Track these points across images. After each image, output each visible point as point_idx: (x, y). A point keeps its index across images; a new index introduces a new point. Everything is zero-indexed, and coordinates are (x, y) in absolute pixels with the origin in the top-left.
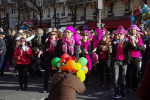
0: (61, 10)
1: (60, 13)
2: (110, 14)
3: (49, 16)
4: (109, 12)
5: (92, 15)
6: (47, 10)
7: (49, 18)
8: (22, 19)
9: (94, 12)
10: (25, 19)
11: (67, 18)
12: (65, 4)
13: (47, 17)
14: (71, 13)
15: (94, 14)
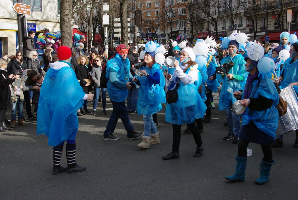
0: (238, 21)
1: (238, 24)
2: (294, 24)
3: (224, 28)
4: (292, 22)
5: (273, 25)
6: (222, 21)
7: (224, 30)
8: (194, 31)
9: (275, 22)
10: (197, 31)
11: (244, 29)
12: (242, 14)
13: (222, 29)
14: (250, 24)
15: (275, 24)
